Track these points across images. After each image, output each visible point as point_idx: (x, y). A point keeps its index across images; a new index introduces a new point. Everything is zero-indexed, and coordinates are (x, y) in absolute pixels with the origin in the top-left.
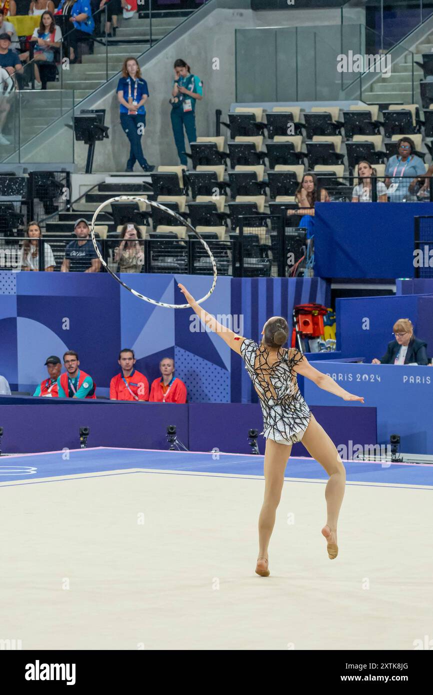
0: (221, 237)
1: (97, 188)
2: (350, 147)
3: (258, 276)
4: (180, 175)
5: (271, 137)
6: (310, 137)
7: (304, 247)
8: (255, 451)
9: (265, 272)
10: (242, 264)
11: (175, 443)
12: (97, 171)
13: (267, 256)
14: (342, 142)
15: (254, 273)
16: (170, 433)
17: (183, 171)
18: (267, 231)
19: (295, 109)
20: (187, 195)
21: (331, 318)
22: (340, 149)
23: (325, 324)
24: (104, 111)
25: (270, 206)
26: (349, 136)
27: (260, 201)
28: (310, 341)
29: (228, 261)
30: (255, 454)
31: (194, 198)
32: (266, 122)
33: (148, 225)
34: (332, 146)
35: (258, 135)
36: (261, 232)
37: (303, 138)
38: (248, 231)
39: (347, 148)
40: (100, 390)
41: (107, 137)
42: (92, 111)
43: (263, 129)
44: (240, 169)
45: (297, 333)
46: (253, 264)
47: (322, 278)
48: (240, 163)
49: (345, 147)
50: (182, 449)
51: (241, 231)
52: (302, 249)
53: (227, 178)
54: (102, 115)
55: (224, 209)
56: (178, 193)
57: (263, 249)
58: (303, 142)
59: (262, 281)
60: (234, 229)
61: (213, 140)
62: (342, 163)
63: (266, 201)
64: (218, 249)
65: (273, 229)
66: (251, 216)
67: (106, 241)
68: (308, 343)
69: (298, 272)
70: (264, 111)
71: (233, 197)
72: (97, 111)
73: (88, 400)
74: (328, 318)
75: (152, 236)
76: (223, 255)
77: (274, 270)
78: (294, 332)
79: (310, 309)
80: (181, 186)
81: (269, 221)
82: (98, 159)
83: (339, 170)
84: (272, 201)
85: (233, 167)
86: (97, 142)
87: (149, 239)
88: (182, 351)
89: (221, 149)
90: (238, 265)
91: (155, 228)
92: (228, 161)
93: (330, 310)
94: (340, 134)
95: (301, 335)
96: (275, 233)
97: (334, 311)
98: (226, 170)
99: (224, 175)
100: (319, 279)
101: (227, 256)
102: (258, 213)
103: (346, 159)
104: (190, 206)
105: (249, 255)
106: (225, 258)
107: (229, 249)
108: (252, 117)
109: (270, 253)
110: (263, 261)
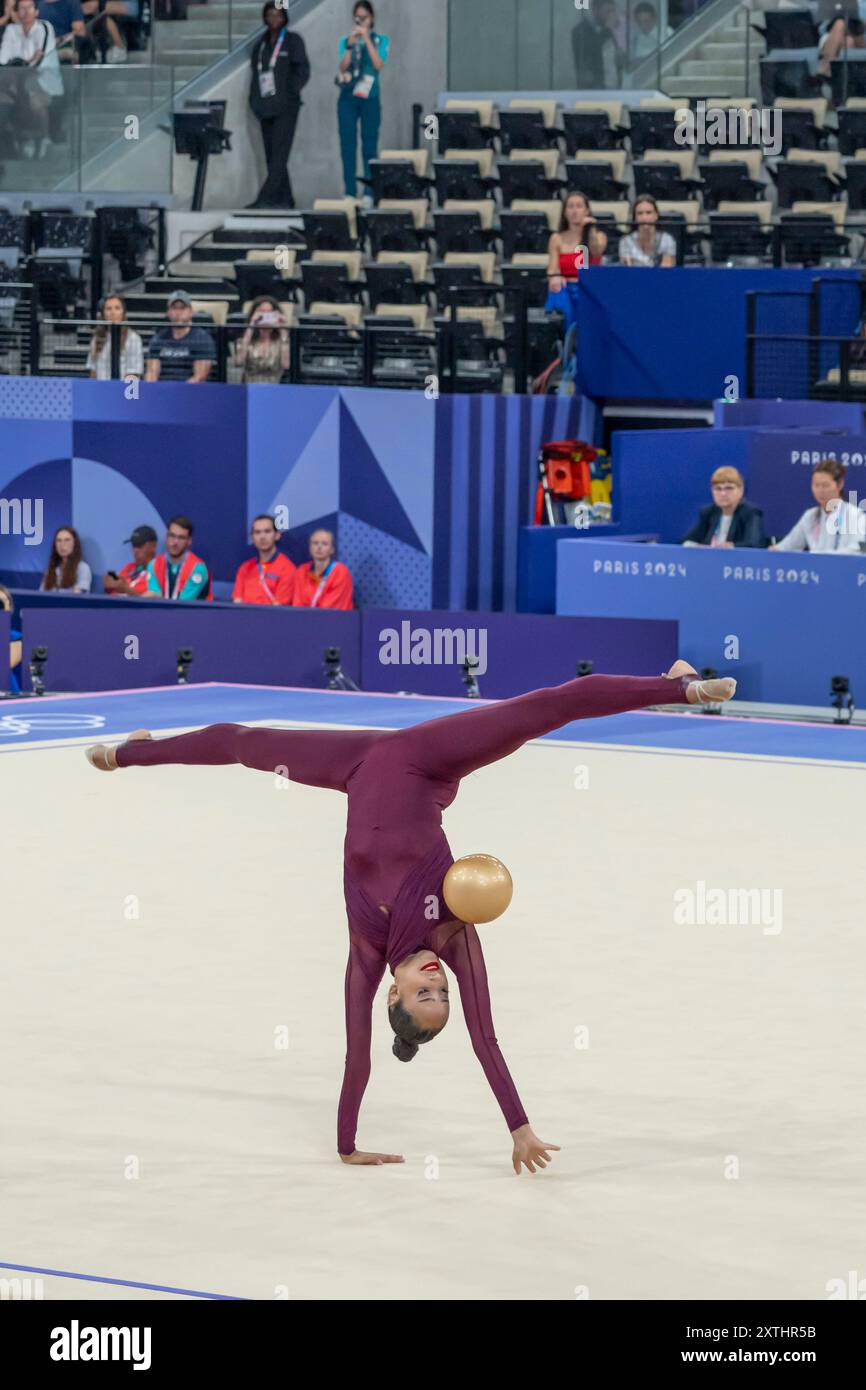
0: (419, 325)
1: (210, 237)
2: (639, 171)
3: (480, 391)
4: (352, 216)
5: (506, 151)
6: (571, 153)
7: (559, 343)
8: (473, 692)
9: (493, 385)
10: (453, 370)
11: (337, 678)
12: (213, 207)
13: (496, 358)
14: (627, 162)
15: (474, 386)
16: (329, 661)
17: (357, 209)
18: (498, 316)
19: (549, 105)
20: (362, 249)
21: (604, 466)
22: (624, 174)
23: (594, 477)
24: (223, 103)
25: (505, 272)
26: (637, 152)
27: (485, 262)
28: (567, 507)
29: (430, 366)
30: (472, 698)
31: (375, 254)
32: (497, 125)
33: (296, 301)
34: (608, 169)
35: (483, 147)
36: (487, 317)
37: (561, 154)
38: (465, 313)
39: (635, 173)
40: (217, 587)
41: (228, 147)
42: (203, 104)
43: (492, 137)
44: (454, 206)
45: (545, 491)
46: (473, 371)
47: (591, 397)
48: (452, 196)
49: (630, 172)
50: (350, 689)
51: (454, 314)
52: (556, 348)
53: (431, 222)
54: (219, 111)
55: (426, 276)
56: (348, 246)
57: (491, 345)
58: (561, 161)
59: (488, 400)
60: (441, 311)
61: (406, 155)
62: (626, 198)
63: (496, 263)
64: (415, 343)
65: (508, 311)
66: (470, 287)
67: (226, 329)
68: (563, 509)
69: (548, 387)
70: (495, 107)
71: (441, 256)
72: (212, 103)
73: (202, 602)
74: (598, 466)
75: (302, 321)
76: (422, 354)
77: (508, 382)
78: (541, 491)
79: (566, 450)
80: (353, 234)
81: (500, 298)
82: (213, 187)
83: (619, 210)
84: (505, 263)
85: (441, 203)
86: (212, 159)
87: (297, 325)
88: (351, 520)
89: (421, 172)
90: (447, 373)
91: (307, 307)
92: (433, 192)
93: (601, 452)
94: (622, 147)
95: (554, 496)
96: (510, 319)
97: (609, 453)
98: (429, 209)
99: (426, 218)
100: (584, 399)
101: (429, 358)
102: (480, 283)
103: (632, 191)
104: (367, 270)
105: (467, 356)
106: (426, 361)
107: (432, 343)
108: (475, 117)
109: (501, 353)
110: (490, 366)
